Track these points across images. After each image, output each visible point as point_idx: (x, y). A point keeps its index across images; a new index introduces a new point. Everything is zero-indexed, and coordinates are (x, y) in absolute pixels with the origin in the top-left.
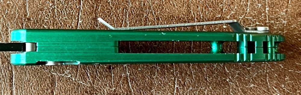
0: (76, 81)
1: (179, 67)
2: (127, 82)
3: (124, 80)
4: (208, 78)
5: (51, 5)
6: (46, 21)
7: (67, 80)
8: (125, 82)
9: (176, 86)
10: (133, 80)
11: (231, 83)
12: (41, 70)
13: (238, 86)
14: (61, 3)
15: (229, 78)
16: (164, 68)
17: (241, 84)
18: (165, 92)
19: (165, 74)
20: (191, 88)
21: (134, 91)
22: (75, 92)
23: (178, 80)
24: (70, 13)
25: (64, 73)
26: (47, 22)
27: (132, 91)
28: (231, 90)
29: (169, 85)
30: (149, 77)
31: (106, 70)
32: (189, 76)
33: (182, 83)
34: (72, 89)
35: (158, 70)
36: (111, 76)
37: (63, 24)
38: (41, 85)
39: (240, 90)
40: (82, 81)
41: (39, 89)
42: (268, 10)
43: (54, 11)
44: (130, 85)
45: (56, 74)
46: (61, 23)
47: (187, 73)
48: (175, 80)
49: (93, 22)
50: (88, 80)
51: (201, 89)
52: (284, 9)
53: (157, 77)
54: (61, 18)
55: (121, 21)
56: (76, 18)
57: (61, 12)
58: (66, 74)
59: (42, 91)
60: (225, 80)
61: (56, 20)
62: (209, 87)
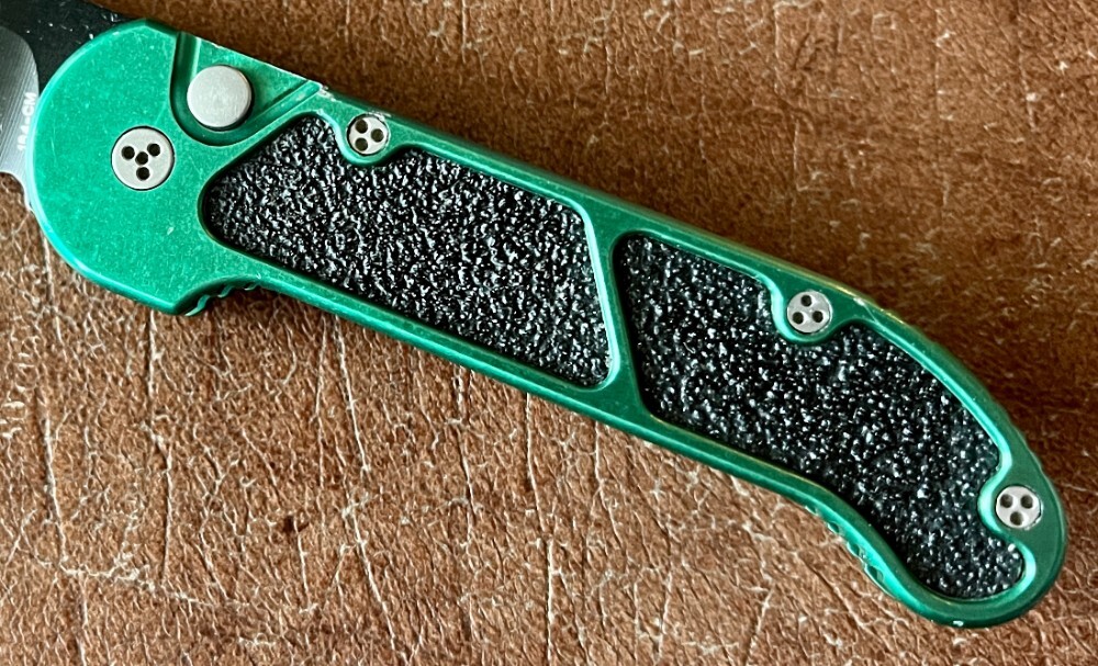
0: (159, 592)
1: (554, 494)
2: (362, 574)
3: (349, 569)
4: (670, 526)
5: (36, 301)
6: (24, 366)
7: (125, 594)
8: (355, 576)
9: (552, 571)
10: (382, 566)
11: (761, 537)
12: (22, 562)
13: (790, 543)
14: (76, 292)
15: (752, 519)
16: (497, 503)
17: (797, 536)
18: (512, 599)
19: (504, 528)
20: (610, 574)
21: (391, 607)
22: (163, 637)
23: (558, 548)
24: (114, 325)
25: (110, 564)
26: (28, 371)
27: (385, 608)
28: (763, 564)
29: (526, 571)
30: (445, 547)
31: (275, 537)
32: (598, 525)
33: (575, 556)
34: (149, 625)
35: (475, 518)
36: (296, 559)
37: (88, 371)
38: (25, 623)
39: (797, 560)
40: (185, 590)
41: (19, 638)
42: (867, 241)
43: (50, 325)
44: (374, 588)
45: (80, 573)
46: (82, 371)
47: (587, 517)
48: (545, 546)
49: (206, 352)
50: (208, 583)
51: (648, 575)
52: (928, 229)
53: (475, 545)
54: (79, 349)
55: (313, 339)
56: (141, 344)
57: (80, 325)
58: (120, 571)
59: (34, 645)
60: (735, 528)
61: (60, 360)
62: (678, 560)
